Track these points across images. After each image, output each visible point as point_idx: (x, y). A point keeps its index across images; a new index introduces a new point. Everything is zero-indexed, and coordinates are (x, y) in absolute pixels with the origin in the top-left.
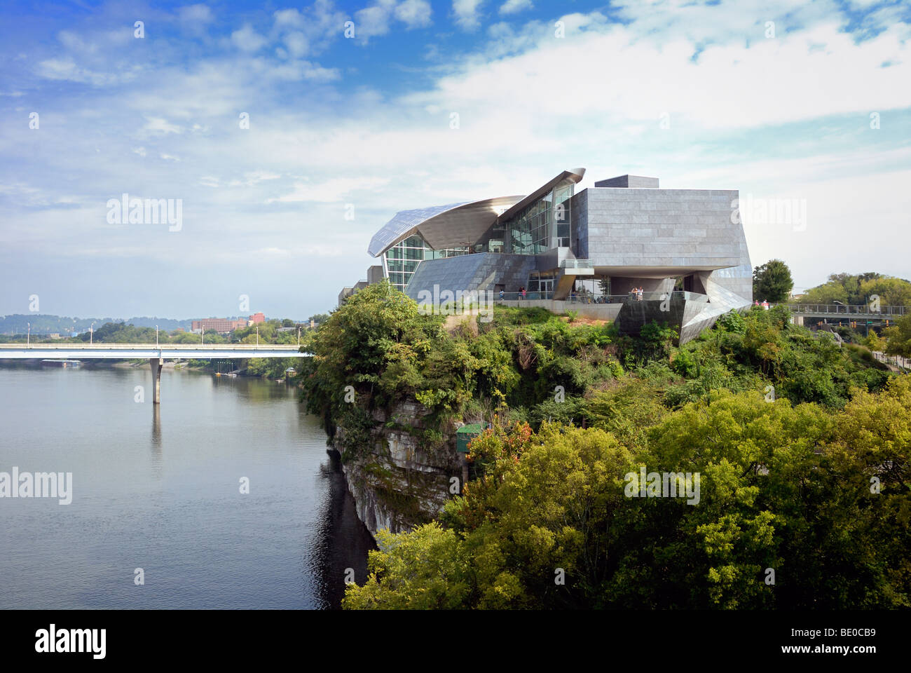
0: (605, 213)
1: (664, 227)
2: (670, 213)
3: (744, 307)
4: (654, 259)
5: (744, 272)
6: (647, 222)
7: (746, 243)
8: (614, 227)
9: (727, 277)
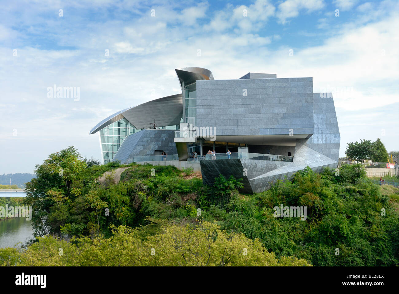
0: (209, 98)
1: (253, 106)
2: (258, 97)
3: (328, 165)
4: (246, 130)
5: (334, 139)
6: (241, 104)
7: (336, 118)
8: (216, 108)
9: (319, 143)
